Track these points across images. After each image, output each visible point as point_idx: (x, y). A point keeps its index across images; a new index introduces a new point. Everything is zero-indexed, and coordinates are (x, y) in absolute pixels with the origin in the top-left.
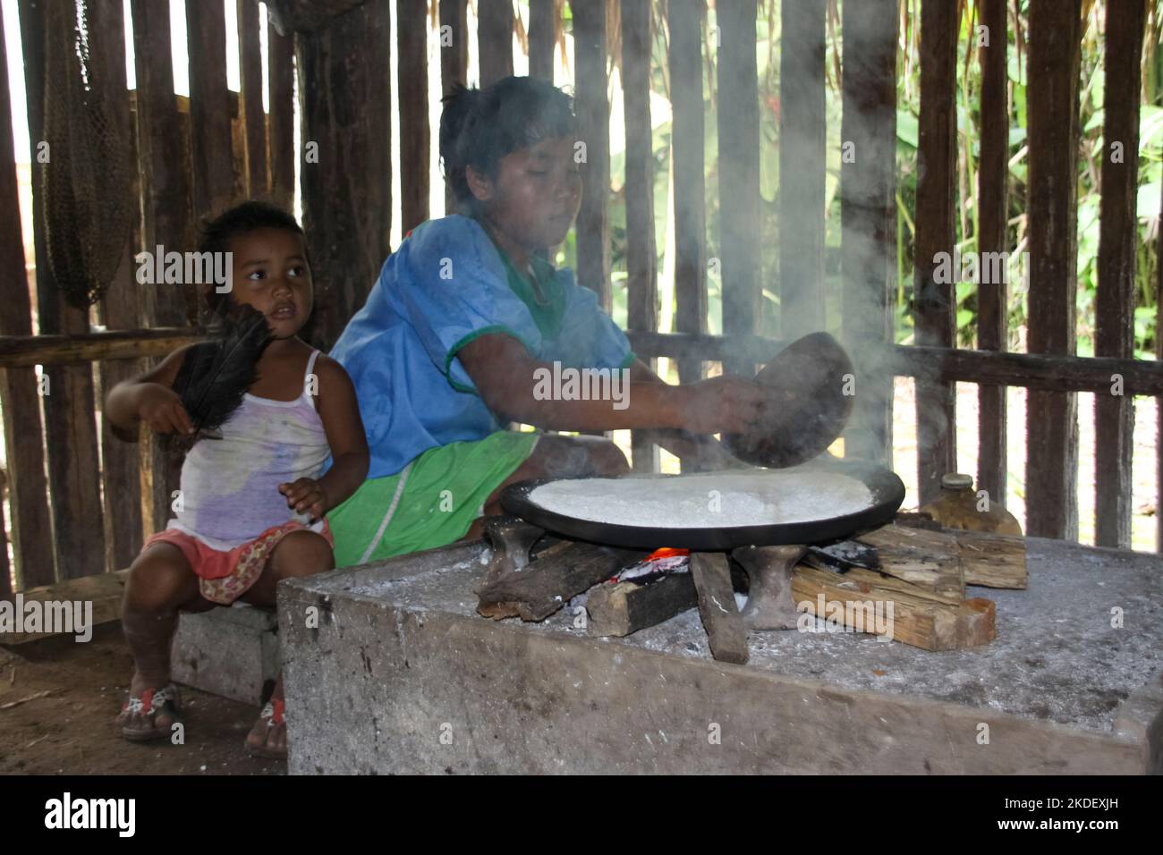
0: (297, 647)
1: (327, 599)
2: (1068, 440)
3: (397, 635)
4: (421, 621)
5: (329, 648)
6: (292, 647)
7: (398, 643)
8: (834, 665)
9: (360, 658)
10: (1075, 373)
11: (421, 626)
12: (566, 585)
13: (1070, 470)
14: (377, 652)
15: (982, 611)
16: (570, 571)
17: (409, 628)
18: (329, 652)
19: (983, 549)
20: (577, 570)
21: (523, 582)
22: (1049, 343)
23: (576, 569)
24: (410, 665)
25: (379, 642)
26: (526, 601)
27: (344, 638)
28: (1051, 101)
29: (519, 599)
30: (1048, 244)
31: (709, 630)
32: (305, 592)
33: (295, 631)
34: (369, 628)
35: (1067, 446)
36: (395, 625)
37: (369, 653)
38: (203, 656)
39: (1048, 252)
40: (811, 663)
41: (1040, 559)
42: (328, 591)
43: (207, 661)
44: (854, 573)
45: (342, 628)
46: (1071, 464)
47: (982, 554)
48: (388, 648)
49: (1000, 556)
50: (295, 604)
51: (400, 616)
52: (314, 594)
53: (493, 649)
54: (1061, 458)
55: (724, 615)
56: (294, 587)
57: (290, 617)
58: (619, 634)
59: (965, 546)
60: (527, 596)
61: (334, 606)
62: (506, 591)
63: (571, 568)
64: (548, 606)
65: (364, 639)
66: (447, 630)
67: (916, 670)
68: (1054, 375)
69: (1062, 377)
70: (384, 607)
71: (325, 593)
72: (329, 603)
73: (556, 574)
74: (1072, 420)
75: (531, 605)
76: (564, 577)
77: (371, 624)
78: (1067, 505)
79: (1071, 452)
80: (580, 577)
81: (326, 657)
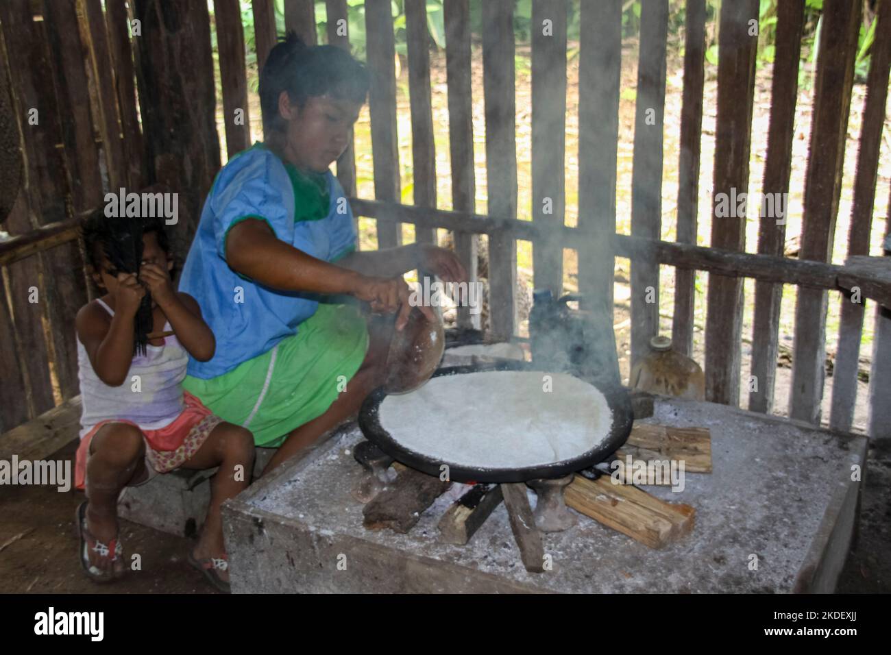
0: (237, 545)
1: (260, 521)
2: (736, 305)
3: (313, 547)
4: (330, 542)
5: (262, 548)
6: (234, 545)
7: (314, 553)
8: (599, 568)
9: (286, 558)
10: (744, 268)
11: (331, 545)
12: (419, 502)
13: (737, 325)
14: (299, 556)
15: (687, 515)
16: (419, 489)
17: (322, 545)
18: (262, 551)
19: (683, 439)
20: (425, 488)
21: (391, 502)
22: (727, 239)
23: (423, 486)
24: (323, 565)
25: (300, 550)
26: (396, 519)
27: (274, 544)
28: (736, 65)
29: (391, 518)
30: (729, 169)
31: (520, 543)
32: (243, 514)
33: (236, 535)
34: (292, 541)
35: (736, 310)
36: (311, 542)
37: (292, 555)
38: (135, 501)
39: (729, 175)
40: (584, 567)
41: (718, 425)
42: (261, 515)
43: (138, 504)
44: (605, 480)
45: (272, 539)
46: (738, 321)
47: (683, 443)
48: (306, 554)
49: (695, 445)
50: (235, 519)
51: (315, 537)
52: (249, 516)
53: (383, 564)
54: (731, 318)
55: (528, 532)
56: (234, 509)
57: (231, 527)
58: (460, 543)
59: (671, 437)
60: (396, 514)
61: (265, 525)
62: (382, 512)
63: (420, 487)
64: (410, 521)
65: (288, 547)
66: (350, 549)
67: (649, 572)
68: (729, 268)
69: (734, 269)
70: (303, 530)
71: (258, 516)
72: (262, 523)
73: (411, 493)
74: (740, 292)
75: (400, 523)
76: (417, 495)
77: (294, 539)
78: (734, 348)
79: (738, 313)
80: (427, 494)
81: (260, 554)
